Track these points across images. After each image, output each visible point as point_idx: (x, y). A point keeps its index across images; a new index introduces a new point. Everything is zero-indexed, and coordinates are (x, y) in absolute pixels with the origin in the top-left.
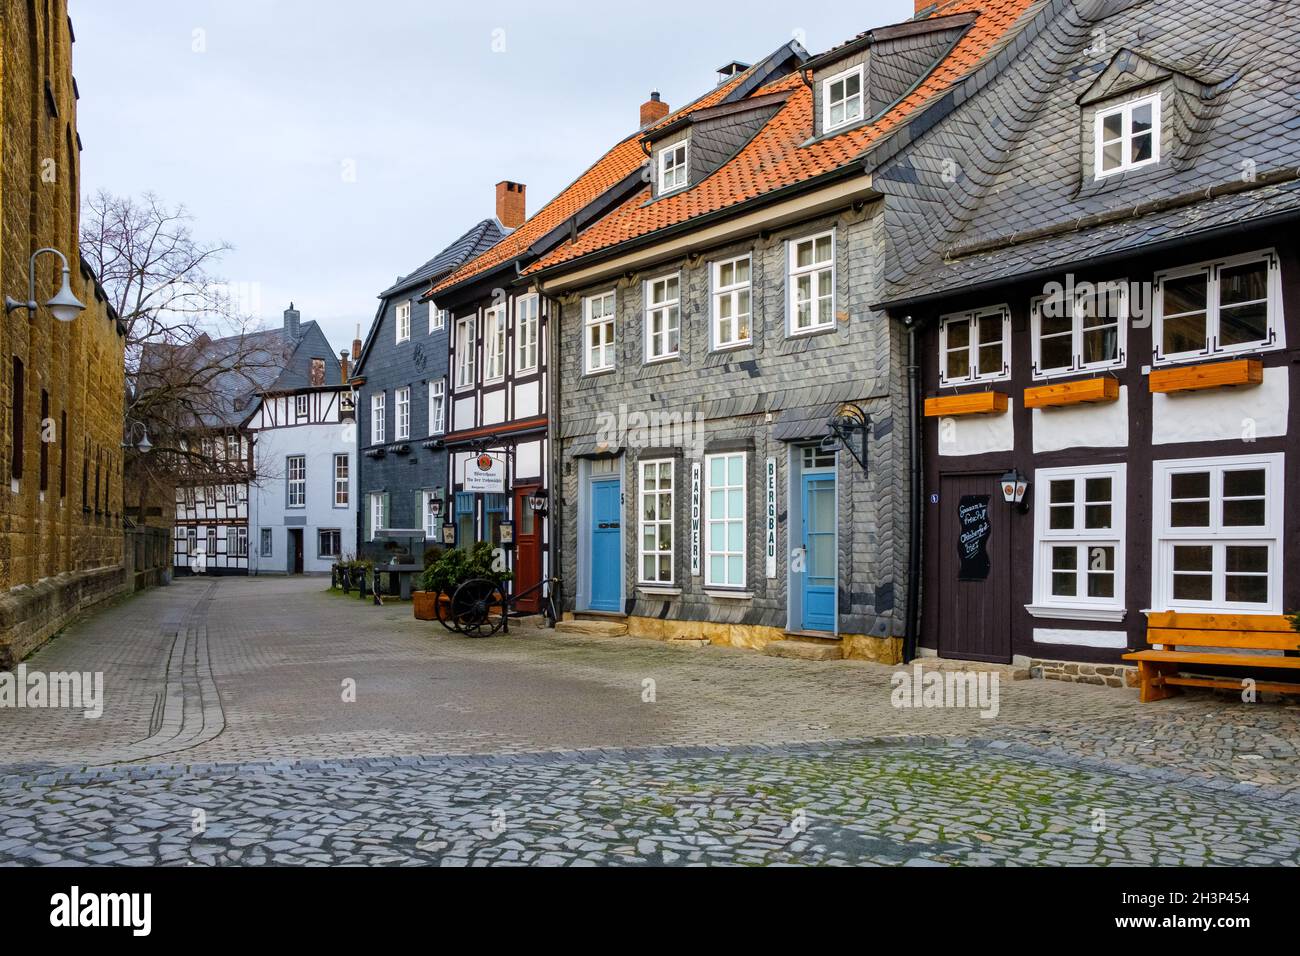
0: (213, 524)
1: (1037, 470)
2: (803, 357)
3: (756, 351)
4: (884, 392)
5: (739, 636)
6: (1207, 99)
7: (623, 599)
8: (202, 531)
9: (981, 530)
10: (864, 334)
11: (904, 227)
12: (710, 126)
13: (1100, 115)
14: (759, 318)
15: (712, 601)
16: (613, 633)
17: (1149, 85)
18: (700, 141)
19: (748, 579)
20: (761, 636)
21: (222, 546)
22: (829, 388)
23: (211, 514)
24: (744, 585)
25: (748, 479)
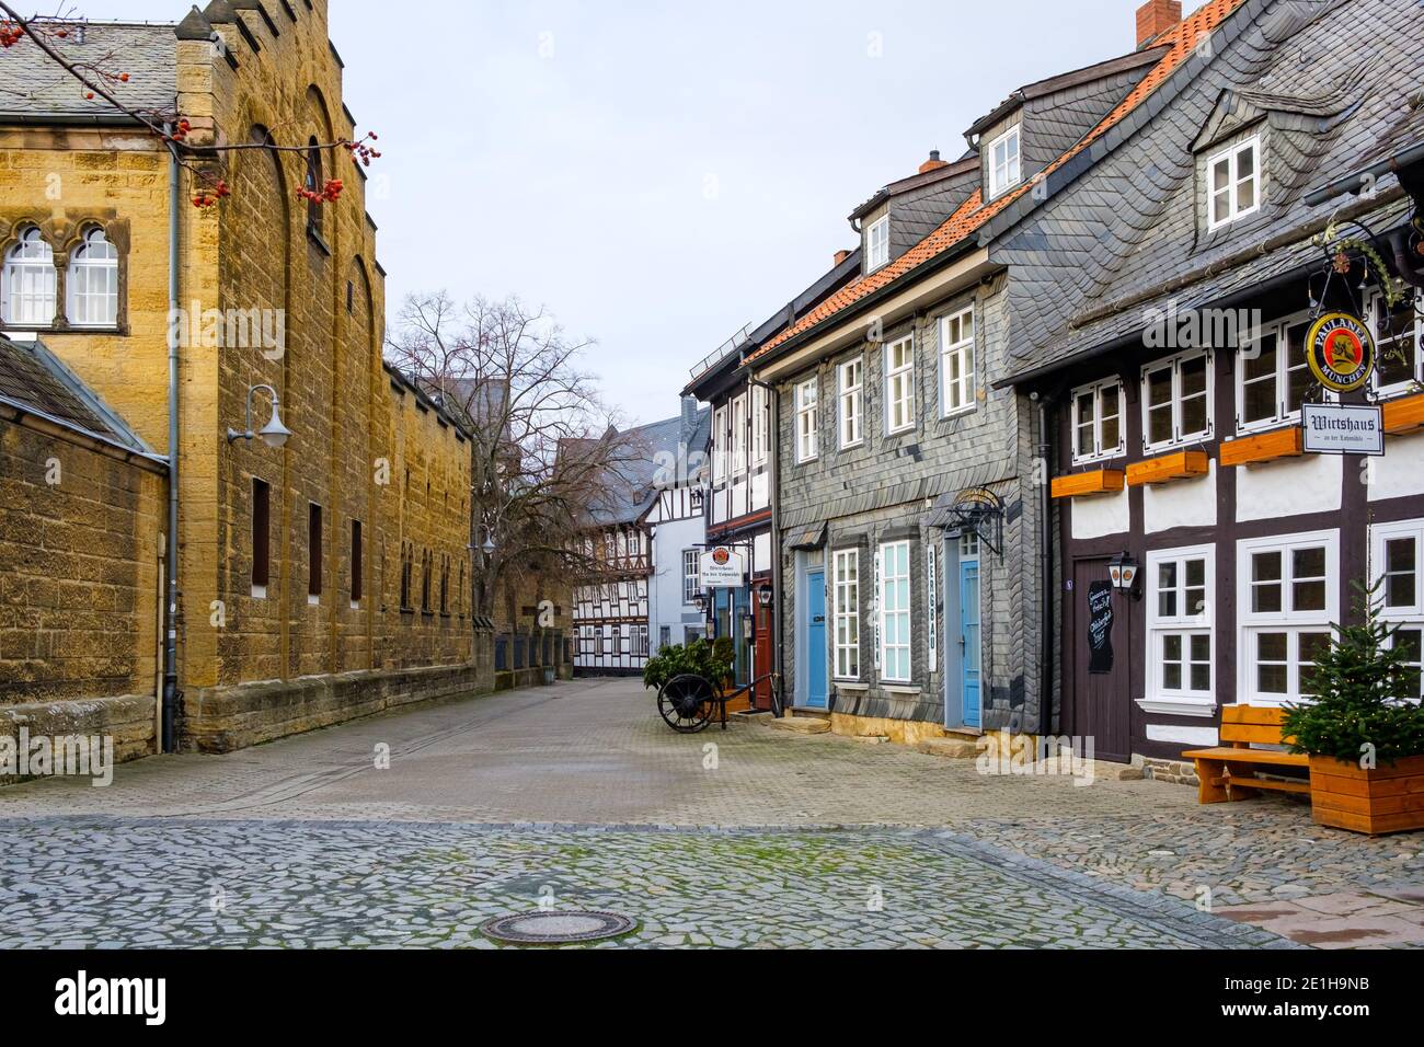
0: (617, 622)
1: (1148, 553)
2: (953, 439)
3: (919, 433)
4: (1013, 474)
5: (912, 733)
6: (1321, 133)
7: (828, 694)
8: (608, 630)
9: (1106, 619)
10: (997, 412)
11: (1033, 297)
12: (913, 196)
13: (1211, 161)
14: (920, 400)
15: (890, 696)
16: (814, 729)
17: (1249, 126)
18: (899, 214)
19: (913, 673)
20: (926, 732)
21: (625, 645)
22: (971, 471)
23: (615, 613)
24: (909, 680)
25: (912, 568)
